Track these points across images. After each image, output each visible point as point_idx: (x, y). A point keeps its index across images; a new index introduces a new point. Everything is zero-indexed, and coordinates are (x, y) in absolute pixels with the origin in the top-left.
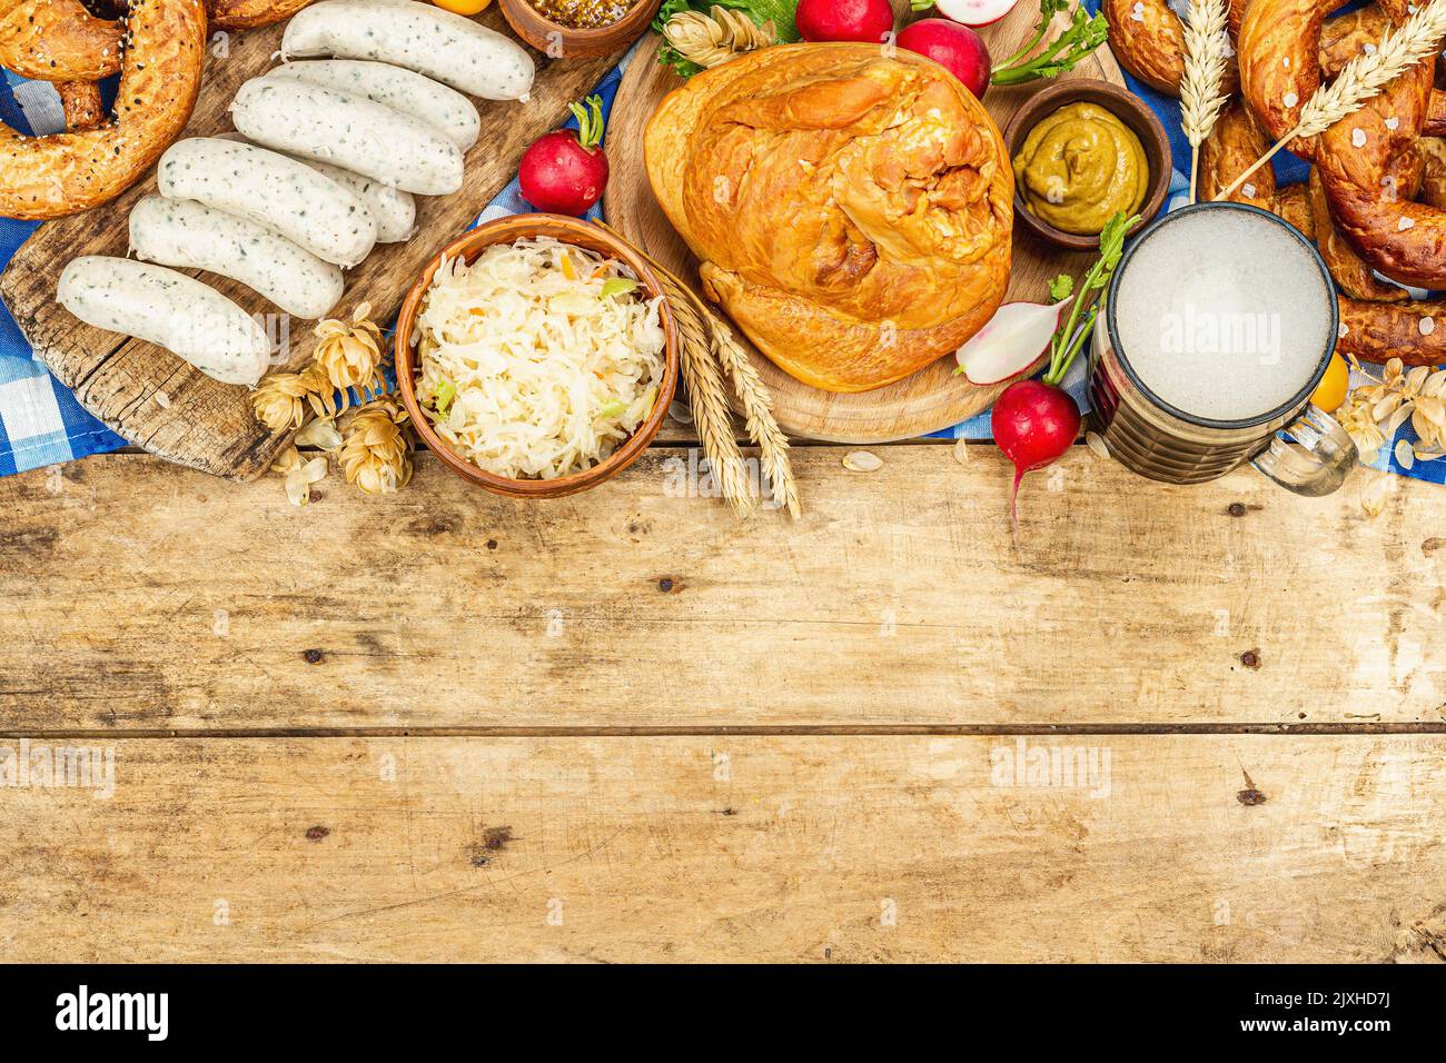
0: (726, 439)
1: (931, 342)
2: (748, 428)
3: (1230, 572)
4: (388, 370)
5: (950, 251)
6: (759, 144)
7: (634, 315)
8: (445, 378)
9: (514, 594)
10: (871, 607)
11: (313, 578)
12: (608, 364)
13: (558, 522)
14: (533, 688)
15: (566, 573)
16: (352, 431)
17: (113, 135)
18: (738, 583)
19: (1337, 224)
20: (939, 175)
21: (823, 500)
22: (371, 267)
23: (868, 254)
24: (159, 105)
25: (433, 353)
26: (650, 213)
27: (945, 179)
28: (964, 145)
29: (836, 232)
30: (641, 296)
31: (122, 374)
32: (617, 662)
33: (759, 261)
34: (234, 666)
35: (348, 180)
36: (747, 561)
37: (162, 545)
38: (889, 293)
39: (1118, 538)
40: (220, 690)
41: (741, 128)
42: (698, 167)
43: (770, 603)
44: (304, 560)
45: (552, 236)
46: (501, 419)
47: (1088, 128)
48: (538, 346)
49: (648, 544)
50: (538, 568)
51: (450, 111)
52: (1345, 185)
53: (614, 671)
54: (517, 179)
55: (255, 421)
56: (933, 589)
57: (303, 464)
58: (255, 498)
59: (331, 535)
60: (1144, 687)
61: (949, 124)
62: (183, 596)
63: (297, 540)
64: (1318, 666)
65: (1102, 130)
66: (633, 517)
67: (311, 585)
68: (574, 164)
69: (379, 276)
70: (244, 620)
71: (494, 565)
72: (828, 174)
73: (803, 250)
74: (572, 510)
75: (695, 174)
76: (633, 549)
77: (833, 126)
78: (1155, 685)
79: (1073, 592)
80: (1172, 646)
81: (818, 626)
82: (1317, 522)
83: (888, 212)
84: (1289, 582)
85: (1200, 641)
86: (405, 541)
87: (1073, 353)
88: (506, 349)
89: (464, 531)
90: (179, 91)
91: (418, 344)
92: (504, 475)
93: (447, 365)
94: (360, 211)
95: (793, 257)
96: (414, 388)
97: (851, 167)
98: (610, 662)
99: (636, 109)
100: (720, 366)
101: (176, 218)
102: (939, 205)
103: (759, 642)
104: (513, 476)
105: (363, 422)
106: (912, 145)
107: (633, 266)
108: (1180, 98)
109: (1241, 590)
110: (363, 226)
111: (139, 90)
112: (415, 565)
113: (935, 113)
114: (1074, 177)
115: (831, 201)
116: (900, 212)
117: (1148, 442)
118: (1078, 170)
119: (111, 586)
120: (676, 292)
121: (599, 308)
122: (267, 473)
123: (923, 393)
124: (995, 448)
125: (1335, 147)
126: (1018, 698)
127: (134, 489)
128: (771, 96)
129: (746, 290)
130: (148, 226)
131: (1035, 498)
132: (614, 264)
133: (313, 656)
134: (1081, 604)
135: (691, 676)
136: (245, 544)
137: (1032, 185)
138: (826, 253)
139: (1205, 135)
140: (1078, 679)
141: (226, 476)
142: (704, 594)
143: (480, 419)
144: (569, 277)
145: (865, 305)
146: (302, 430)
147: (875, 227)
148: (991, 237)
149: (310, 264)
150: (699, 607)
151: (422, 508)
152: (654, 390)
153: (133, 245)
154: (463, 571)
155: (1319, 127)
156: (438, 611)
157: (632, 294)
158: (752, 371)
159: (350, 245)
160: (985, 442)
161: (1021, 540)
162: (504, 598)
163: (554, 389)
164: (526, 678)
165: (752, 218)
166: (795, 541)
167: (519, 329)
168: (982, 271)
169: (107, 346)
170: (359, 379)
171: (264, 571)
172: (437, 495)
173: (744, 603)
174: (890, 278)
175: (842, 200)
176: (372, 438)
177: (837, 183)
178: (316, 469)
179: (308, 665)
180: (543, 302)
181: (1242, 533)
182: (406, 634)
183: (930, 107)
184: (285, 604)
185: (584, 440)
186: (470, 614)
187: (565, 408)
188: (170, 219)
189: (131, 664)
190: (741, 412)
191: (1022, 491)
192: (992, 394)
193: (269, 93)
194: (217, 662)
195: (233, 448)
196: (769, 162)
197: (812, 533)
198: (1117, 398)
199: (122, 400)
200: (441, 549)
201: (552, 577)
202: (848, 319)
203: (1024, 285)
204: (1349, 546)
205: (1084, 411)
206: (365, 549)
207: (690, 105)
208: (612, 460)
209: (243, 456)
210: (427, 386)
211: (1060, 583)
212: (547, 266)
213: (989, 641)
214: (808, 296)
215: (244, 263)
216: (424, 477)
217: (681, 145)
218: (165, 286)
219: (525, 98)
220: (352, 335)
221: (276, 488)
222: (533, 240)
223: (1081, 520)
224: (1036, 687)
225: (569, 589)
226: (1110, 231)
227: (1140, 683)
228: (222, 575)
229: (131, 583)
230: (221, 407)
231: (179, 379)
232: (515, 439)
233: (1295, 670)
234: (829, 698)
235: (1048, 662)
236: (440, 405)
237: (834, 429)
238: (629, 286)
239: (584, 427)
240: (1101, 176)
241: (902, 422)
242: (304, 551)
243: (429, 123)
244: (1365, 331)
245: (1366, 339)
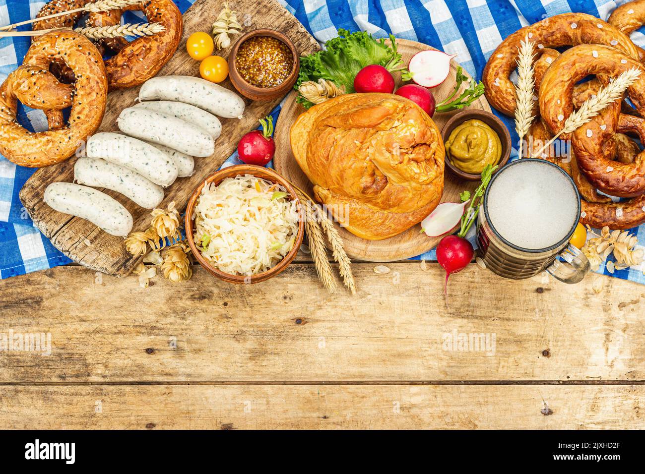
0: (324, 260)
1: (410, 218)
2: (333, 255)
3: (537, 316)
4: (182, 230)
5: (418, 179)
6: (338, 135)
7: (286, 208)
8: (206, 233)
9: (235, 325)
10: (385, 331)
11: (150, 318)
12: (275, 227)
13: (253, 295)
14: (243, 365)
15: (257, 316)
16: (167, 256)
17: (68, 132)
18: (329, 321)
19: (580, 169)
20: (413, 147)
21: (365, 286)
22: (175, 187)
23: (384, 181)
24: (88, 119)
25: (202, 223)
26: (293, 166)
27: (416, 149)
28: (423, 135)
29: (370, 171)
30: (288, 199)
31: (71, 232)
32: (278, 354)
33: (338, 184)
34: (117, 355)
35: (166, 151)
36: (333, 312)
37: (87, 304)
38: (393, 197)
39: (490, 302)
40: (110, 365)
41: (330, 128)
42: (312, 144)
43: (343, 329)
44: (146, 310)
45: (252, 174)
46: (229, 250)
47: (476, 130)
48: (245, 220)
49: (291, 304)
50: (245, 314)
51: (209, 122)
52: (584, 153)
53: (277, 358)
54: (237, 151)
55: (126, 252)
56: (412, 323)
57: (146, 270)
58: (127, 284)
59: (158, 300)
60: (501, 365)
61: (417, 126)
62: (95, 326)
63: (143, 302)
64: (575, 356)
65: (482, 131)
66: (285, 292)
67: (149, 321)
68: (261, 144)
69: (179, 191)
70: (120, 336)
71: (226, 312)
72: (366, 147)
73: (357, 179)
74: (259, 290)
75: (311, 147)
76: (285, 306)
77: (369, 126)
78: (506, 364)
79: (470, 325)
80: (512, 348)
81: (363, 339)
82: (574, 296)
83: (392, 162)
84: (562, 321)
85: (525, 346)
86: (189, 303)
87: (471, 224)
88: (231, 221)
89: (214, 298)
90: (96, 113)
91: (195, 219)
92: (231, 274)
93: (207, 227)
94: (171, 163)
95: (352, 182)
96: (193, 238)
97: (376, 145)
98: (275, 354)
99: (287, 122)
100: (322, 229)
101: (94, 166)
102: (414, 160)
103: (338, 345)
104: (234, 274)
105: (171, 252)
106: (402, 134)
107: (285, 187)
108: (515, 118)
109: (542, 324)
110: (172, 170)
111: (79, 113)
112: (193, 313)
113: (411, 121)
114: (470, 150)
115: (368, 158)
116: (397, 163)
117: (502, 260)
118: (472, 147)
119: (65, 321)
120: (304, 198)
121: (271, 204)
122: (131, 274)
123: (407, 241)
124: (438, 264)
125: (580, 137)
126: (447, 369)
127: (75, 281)
128: (343, 114)
129: (333, 197)
130: (82, 170)
131: (455, 285)
132: (277, 186)
133: (150, 351)
134: (474, 330)
135: (309, 360)
136: (122, 304)
137: (453, 154)
138: (366, 180)
139: (525, 133)
140: (473, 362)
141: (114, 275)
142: (315, 325)
143: (221, 250)
144: (258, 191)
145: (383, 203)
146: (146, 256)
147: (386, 169)
148: (435, 174)
149: (150, 185)
150: (313, 331)
151: (196, 289)
152: (294, 239)
153: (76, 178)
154: (213, 315)
155: (573, 128)
156: (203, 332)
157: (285, 198)
158: (335, 231)
159: (167, 177)
160: (434, 262)
161: (449, 303)
162: (231, 326)
163: (252, 237)
164: (240, 361)
165: (335, 165)
166: (353, 303)
167: (237, 213)
168: (431, 188)
169: (64, 221)
170: (170, 233)
171: (129, 315)
172: (202, 283)
173: (332, 329)
174: (393, 191)
175: (373, 158)
176: (175, 259)
177: (370, 151)
178: (151, 273)
179: (147, 355)
180: (247, 202)
181: (542, 300)
182: (189, 342)
183: (410, 119)
184: (138, 329)
185: (264, 259)
186: (216, 333)
187: (257, 246)
188: (91, 167)
189: (73, 354)
190: (330, 248)
191: (449, 282)
192: (436, 241)
193: (134, 113)
194: (109, 353)
195: (117, 263)
196: (342, 142)
197: (360, 300)
198: (488, 241)
199: (70, 243)
200: (204, 306)
201: (251, 318)
202: (376, 209)
203: (450, 195)
204: (588, 306)
205: (475, 248)
206: (172, 306)
207: (310, 119)
208: (276, 267)
209: (121, 266)
210: (198, 237)
211: (465, 321)
212: (249, 187)
213: (435, 345)
214: (359, 199)
215: (122, 185)
216: (197, 276)
217: (305, 136)
218: (89, 194)
219: (240, 117)
220: (167, 215)
221: (135, 280)
222: (244, 176)
223: (474, 294)
224: (455, 365)
225: (258, 323)
226: (485, 172)
227: (499, 363)
228: (112, 317)
229: (73, 320)
230: (112, 246)
231: (94, 234)
232: (235, 259)
233: (565, 358)
234: (368, 369)
235: (460, 354)
236: (204, 244)
237: (370, 256)
238: (284, 195)
239: (265, 253)
240: (482, 150)
241: (398, 253)
242: (146, 307)
243: (200, 127)
244: (593, 215)
245: (594, 218)
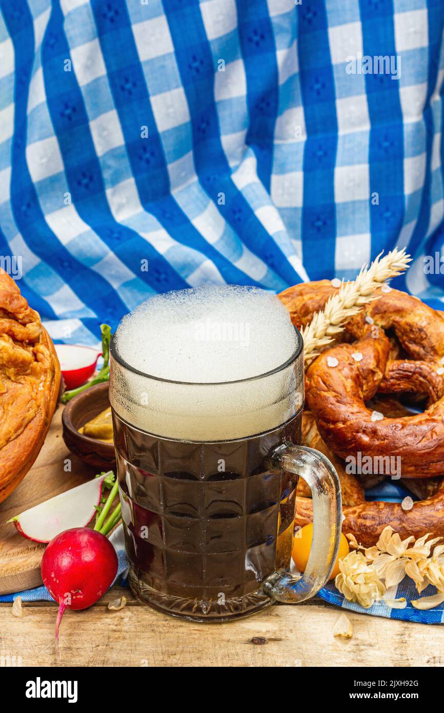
52: (326, 393)
181: (262, 654)
204: (360, 661)
244: (359, 517)
245: (360, 521)
